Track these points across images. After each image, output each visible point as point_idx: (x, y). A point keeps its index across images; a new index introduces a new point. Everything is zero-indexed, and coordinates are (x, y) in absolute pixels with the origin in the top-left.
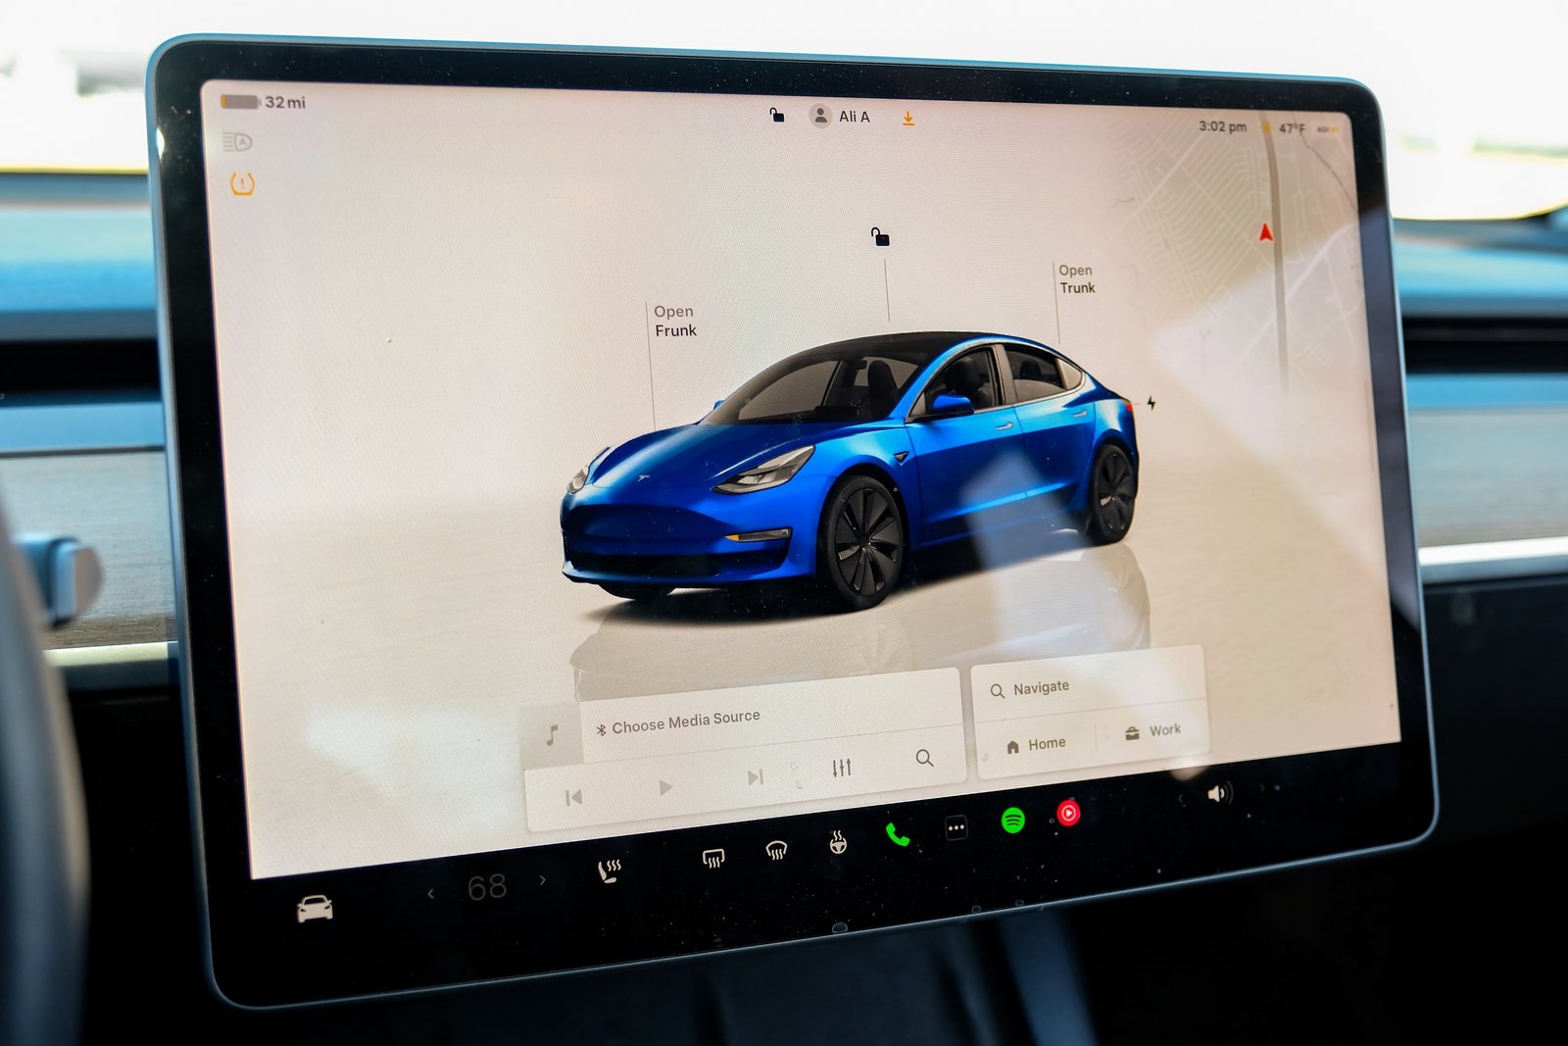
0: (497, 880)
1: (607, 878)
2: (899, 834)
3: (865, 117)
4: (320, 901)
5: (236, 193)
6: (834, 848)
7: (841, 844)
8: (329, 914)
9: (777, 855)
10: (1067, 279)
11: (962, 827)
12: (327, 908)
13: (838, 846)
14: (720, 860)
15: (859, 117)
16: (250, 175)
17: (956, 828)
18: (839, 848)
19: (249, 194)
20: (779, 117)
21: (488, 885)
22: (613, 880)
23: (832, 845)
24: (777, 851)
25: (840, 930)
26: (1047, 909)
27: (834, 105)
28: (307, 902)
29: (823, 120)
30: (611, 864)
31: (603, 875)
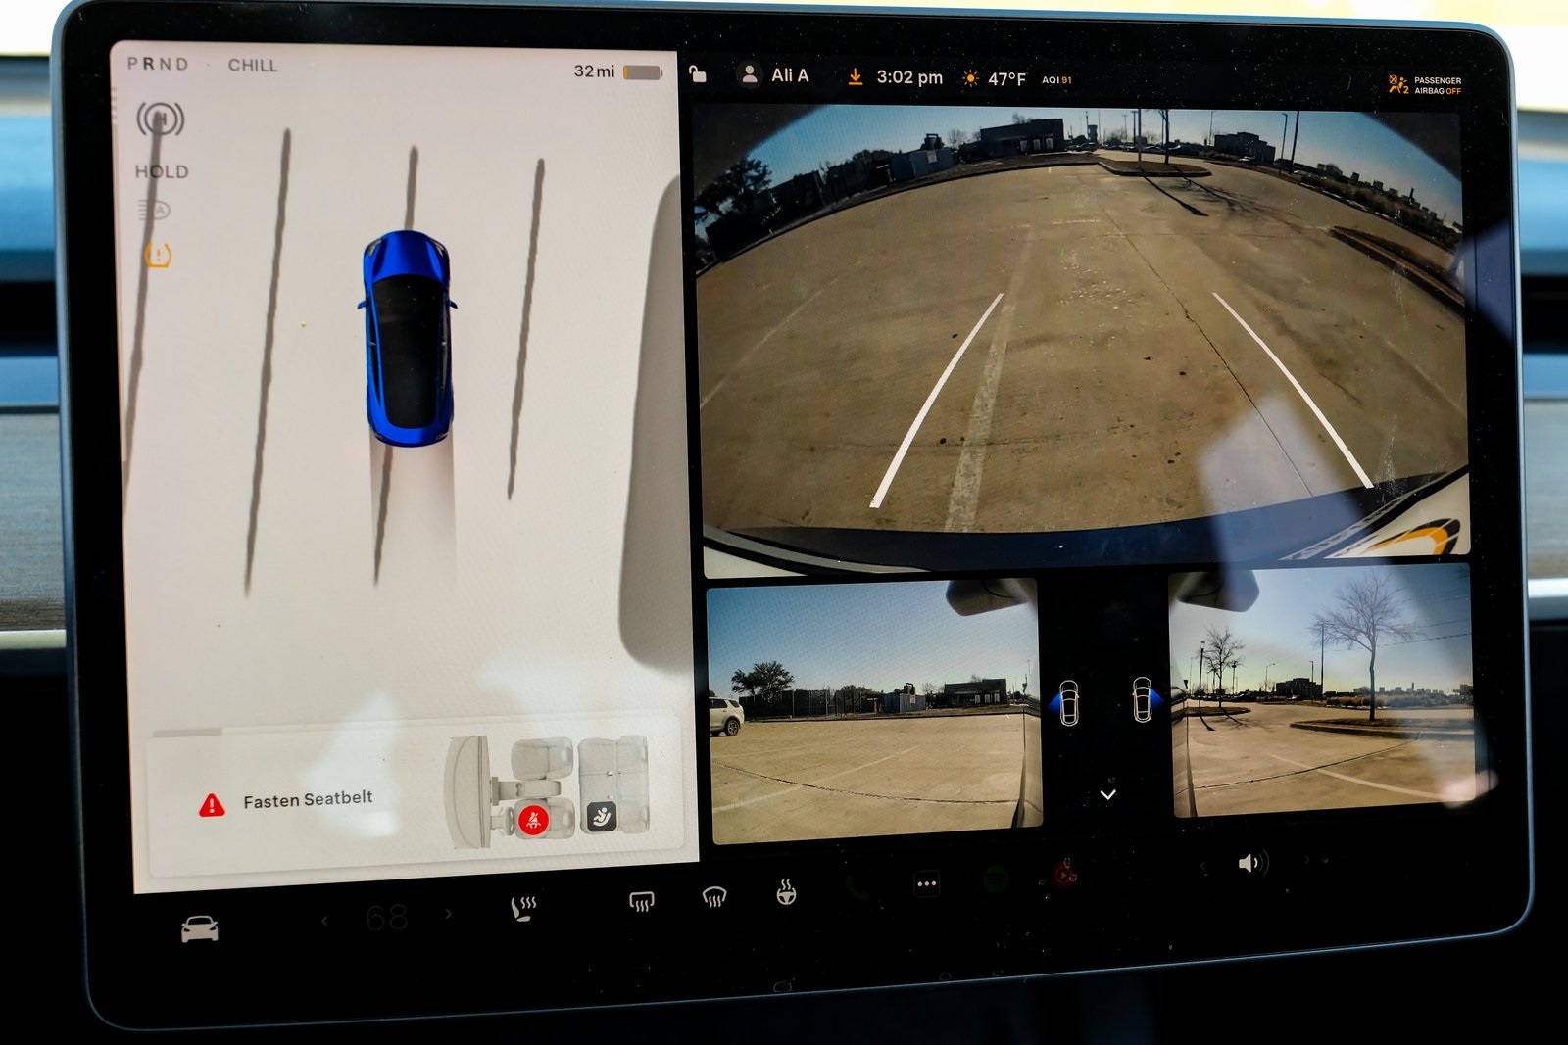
0: (398, 910)
1: (519, 917)
2: (858, 887)
4: (207, 921)
6: (782, 898)
7: (791, 894)
8: (214, 936)
9: (714, 902)
11: (934, 883)
12: (213, 929)
14: (649, 904)
17: (927, 884)
18: (787, 899)
21: (388, 915)
22: (527, 918)
23: (779, 895)
24: (715, 898)
25: (782, 989)
26: (1029, 980)
28: (192, 922)
30: (525, 901)
31: (516, 912)
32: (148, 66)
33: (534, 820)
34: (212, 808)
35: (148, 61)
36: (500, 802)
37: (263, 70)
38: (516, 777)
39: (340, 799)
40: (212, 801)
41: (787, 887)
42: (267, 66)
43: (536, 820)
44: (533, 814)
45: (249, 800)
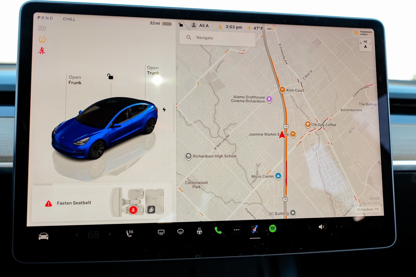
0: (97, 233)
1: (129, 235)
2: (218, 230)
4: (46, 234)
5: (40, 42)
6: (198, 233)
7: (200, 231)
8: (47, 238)
9: (180, 233)
11: (238, 230)
12: (47, 236)
13: (199, 232)
14: (163, 233)
16: (44, 37)
17: (237, 230)
18: (199, 233)
19: (44, 42)
21: (94, 234)
22: (131, 236)
23: (197, 232)
24: (180, 232)
25: (198, 257)
28: (41, 234)
30: (130, 231)
31: (128, 234)
32: (43, 19)
33: (133, 210)
34: (49, 204)
35: (43, 17)
36: (125, 205)
37: (71, 20)
38: (129, 199)
39: (82, 203)
40: (49, 203)
41: (200, 229)
42: (73, 19)
43: (134, 210)
44: (133, 208)
45: (58, 203)
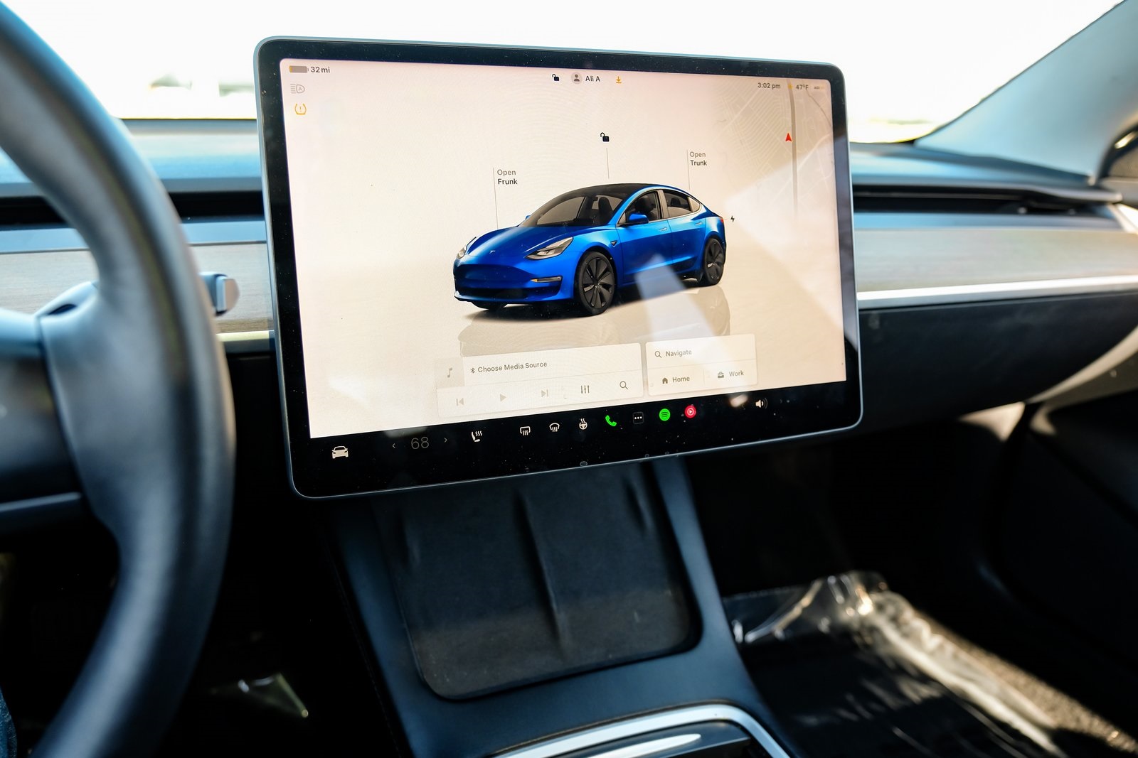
0: (424, 440)
1: (475, 440)
2: (611, 420)
3: (598, 79)
4: (343, 449)
5: (297, 113)
6: (581, 427)
7: (585, 425)
8: (347, 456)
9: (555, 430)
10: (693, 158)
11: (641, 418)
12: (346, 452)
13: (583, 426)
14: (528, 431)
15: (595, 79)
16: (304, 105)
17: (638, 418)
19: (304, 114)
20: (557, 79)
21: (420, 442)
22: (479, 440)
23: (580, 425)
24: (555, 428)
25: (583, 465)
26: (680, 456)
27: (583, 73)
29: (578, 80)
30: (477, 433)
31: (474, 438)
41: (583, 422)
